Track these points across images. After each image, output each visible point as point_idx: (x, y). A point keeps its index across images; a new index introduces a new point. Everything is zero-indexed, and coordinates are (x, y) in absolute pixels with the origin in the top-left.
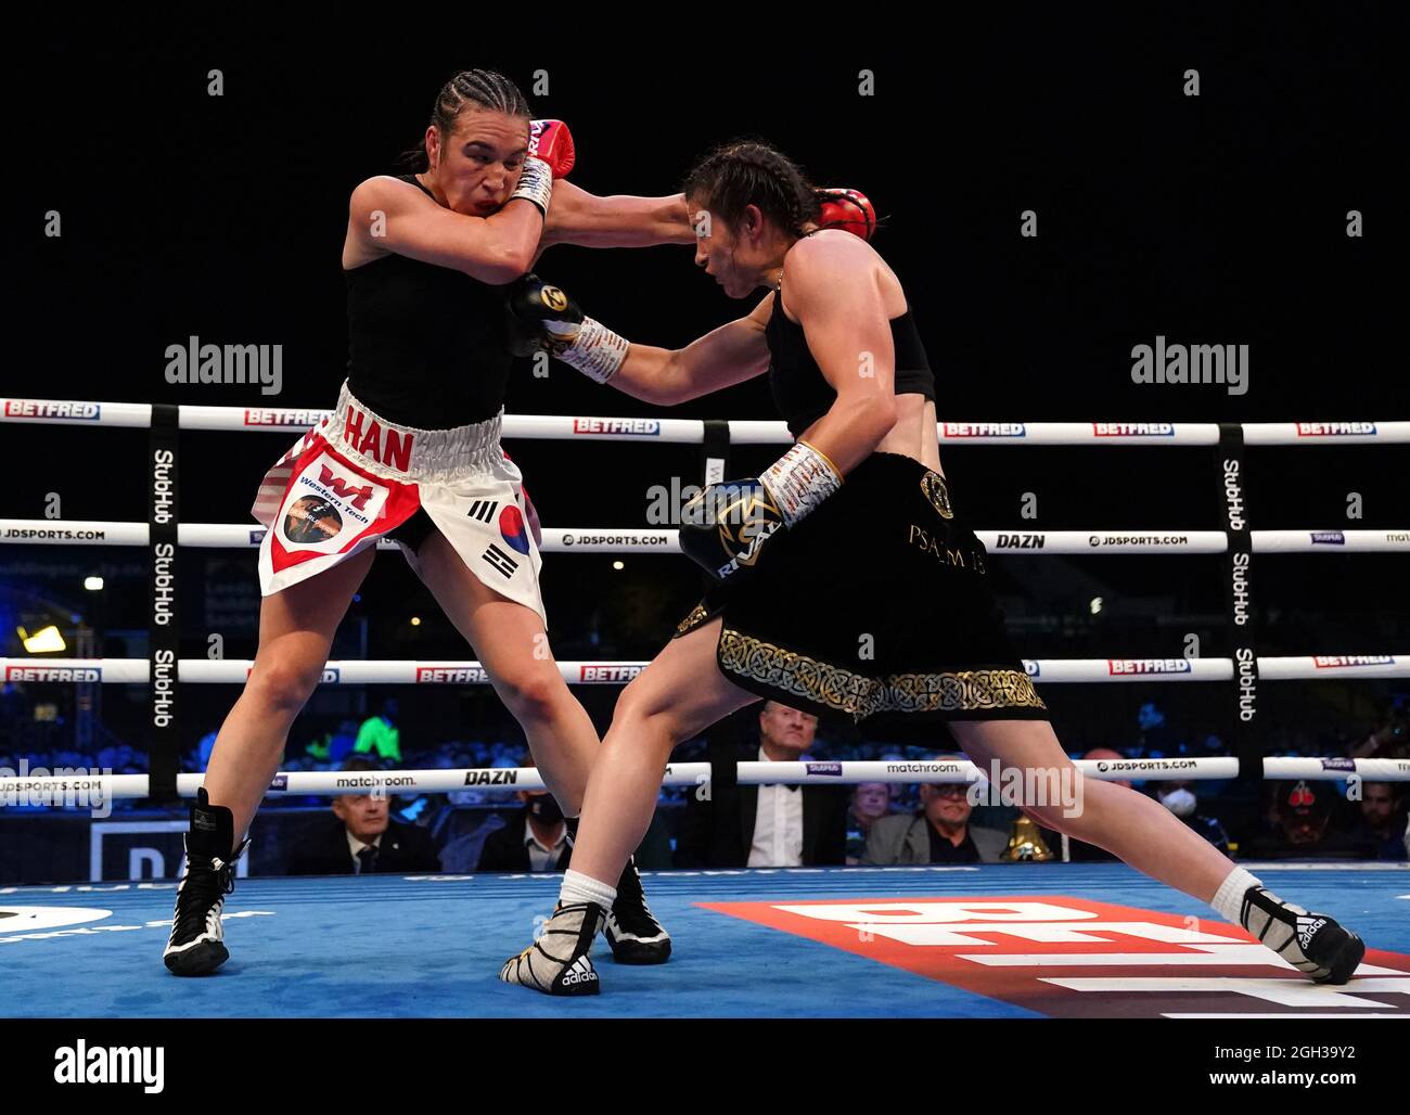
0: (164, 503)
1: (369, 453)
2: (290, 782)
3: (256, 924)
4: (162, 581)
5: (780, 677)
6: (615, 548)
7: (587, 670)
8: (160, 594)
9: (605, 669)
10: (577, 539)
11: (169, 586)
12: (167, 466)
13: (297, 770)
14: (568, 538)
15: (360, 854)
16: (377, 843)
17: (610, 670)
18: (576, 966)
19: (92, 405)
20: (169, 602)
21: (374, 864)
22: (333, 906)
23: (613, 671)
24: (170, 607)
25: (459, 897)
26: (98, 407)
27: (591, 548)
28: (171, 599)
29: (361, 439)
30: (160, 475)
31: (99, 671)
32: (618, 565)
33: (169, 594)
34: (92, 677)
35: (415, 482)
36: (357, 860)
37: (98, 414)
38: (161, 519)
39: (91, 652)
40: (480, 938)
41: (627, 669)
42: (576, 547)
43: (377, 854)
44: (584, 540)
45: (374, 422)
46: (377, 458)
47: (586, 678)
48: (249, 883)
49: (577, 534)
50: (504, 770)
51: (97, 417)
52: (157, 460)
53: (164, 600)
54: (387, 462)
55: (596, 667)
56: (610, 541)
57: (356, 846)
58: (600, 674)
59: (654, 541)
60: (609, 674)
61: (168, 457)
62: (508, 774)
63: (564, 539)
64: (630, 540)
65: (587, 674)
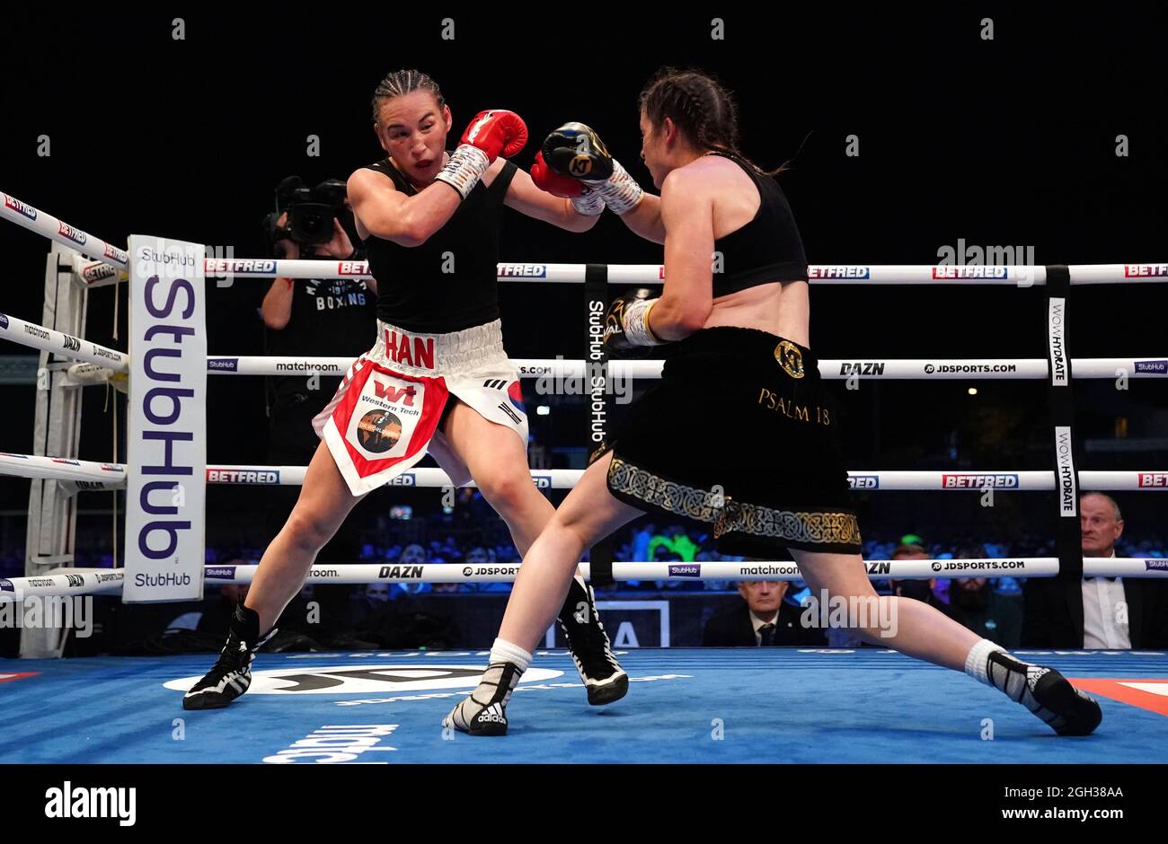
0: (597, 343)
1: (405, 361)
2: (702, 569)
3: (678, 684)
4: (597, 406)
5: (657, 485)
6: (970, 375)
7: (949, 479)
8: (596, 417)
9: (964, 478)
10: (937, 368)
11: (602, 411)
12: (598, 314)
13: (706, 560)
14: (929, 367)
15: (761, 630)
16: (774, 621)
17: (968, 478)
18: (491, 709)
19: (539, 266)
20: (603, 423)
21: (772, 639)
22: (740, 672)
23: (971, 479)
24: (604, 427)
25: (842, 667)
26: (545, 268)
27: (949, 375)
28: (604, 421)
29: (397, 352)
30: (593, 321)
31: (549, 479)
32: (973, 391)
33: (602, 417)
34: (544, 484)
35: (441, 375)
36: (758, 635)
37: (544, 273)
38: (595, 356)
39: (541, 464)
40: (863, 702)
41: (983, 478)
42: (936, 375)
43: (775, 630)
44: (943, 369)
45: (404, 336)
46: (410, 363)
47: (947, 485)
48: (671, 651)
49: (937, 363)
50: (879, 562)
51: (544, 275)
52: (591, 309)
53: (599, 422)
54: (418, 364)
55: (956, 476)
56: (966, 369)
57: (758, 624)
58: (959, 482)
59: (1004, 369)
60: (967, 481)
61: (599, 306)
62: (882, 565)
63: (926, 368)
64: (983, 369)
65: (948, 482)
